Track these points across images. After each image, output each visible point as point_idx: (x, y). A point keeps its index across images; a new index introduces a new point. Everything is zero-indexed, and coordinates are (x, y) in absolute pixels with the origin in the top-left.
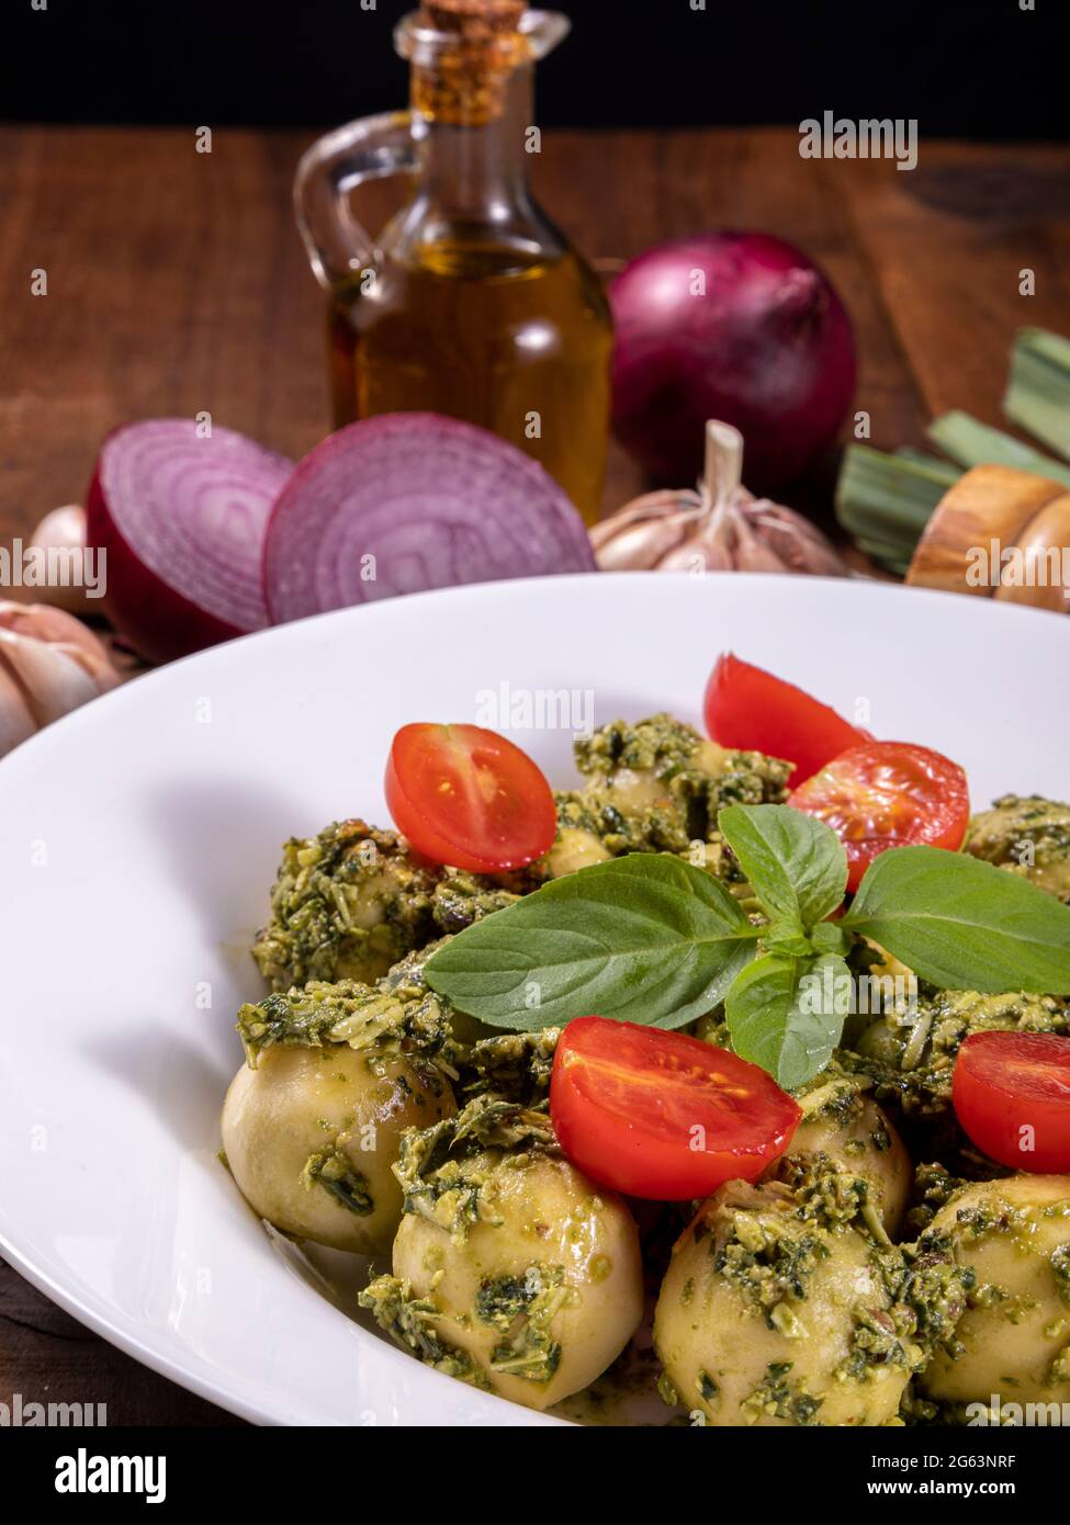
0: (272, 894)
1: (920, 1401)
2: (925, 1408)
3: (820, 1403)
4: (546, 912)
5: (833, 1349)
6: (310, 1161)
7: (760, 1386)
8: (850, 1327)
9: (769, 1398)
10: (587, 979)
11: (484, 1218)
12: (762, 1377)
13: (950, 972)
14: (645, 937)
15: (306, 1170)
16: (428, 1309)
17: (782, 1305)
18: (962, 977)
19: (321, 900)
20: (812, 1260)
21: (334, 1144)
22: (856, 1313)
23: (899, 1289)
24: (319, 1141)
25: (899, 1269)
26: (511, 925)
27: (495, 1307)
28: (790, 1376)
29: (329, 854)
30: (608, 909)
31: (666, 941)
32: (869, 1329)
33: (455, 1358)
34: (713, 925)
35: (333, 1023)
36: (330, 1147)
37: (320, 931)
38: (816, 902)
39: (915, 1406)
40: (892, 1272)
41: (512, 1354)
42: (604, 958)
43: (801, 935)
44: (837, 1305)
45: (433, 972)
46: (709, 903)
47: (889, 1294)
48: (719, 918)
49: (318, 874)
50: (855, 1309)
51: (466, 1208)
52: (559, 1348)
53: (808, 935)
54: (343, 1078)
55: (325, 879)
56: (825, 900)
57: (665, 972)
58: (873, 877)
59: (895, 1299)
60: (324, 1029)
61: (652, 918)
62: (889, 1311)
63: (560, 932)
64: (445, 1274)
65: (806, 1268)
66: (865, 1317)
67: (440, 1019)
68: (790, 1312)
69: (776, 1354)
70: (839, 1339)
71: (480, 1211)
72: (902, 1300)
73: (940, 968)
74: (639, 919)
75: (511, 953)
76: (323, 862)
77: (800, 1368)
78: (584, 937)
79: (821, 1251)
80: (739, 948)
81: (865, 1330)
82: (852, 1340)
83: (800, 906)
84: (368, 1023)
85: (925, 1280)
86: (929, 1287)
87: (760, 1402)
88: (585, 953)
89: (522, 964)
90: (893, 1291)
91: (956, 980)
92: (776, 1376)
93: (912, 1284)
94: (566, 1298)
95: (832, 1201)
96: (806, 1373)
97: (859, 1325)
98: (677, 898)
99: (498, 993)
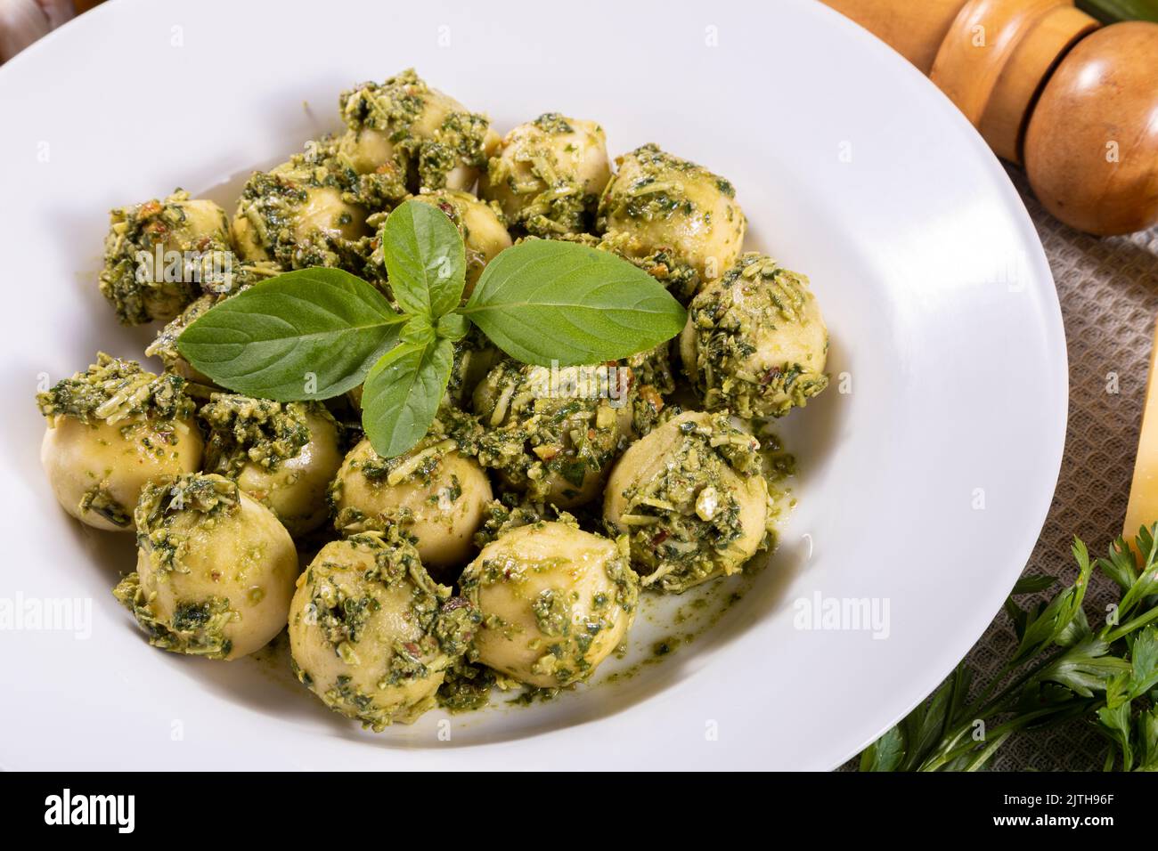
0: (106, 243)
1: (466, 668)
2: (468, 672)
3: (371, 699)
4: (259, 302)
5: (377, 669)
6: (83, 498)
7: (333, 687)
8: (390, 654)
9: (339, 694)
10: (281, 356)
11: (177, 570)
12: (334, 682)
13: (532, 351)
14: (324, 325)
15: (81, 504)
16: (147, 615)
17: (344, 643)
18: (541, 355)
19: (130, 260)
20: (366, 613)
21: (98, 486)
22: (395, 646)
23: (428, 626)
24: (89, 482)
25: (431, 612)
26: (236, 311)
27: (182, 625)
28: (351, 684)
29: (134, 228)
30: (299, 303)
31: (338, 328)
32: (401, 657)
33: (167, 639)
34: (369, 318)
35: (97, 405)
36: (96, 489)
37: (129, 283)
38: (442, 303)
39: (463, 670)
40: (424, 615)
41: (198, 645)
42: (296, 338)
43: (429, 326)
44: (381, 642)
45: (184, 344)
46: (367, 302)
47: (422, 628)
48: (375, 312)
49: (127, 242)
50: (394, 643)
51: (165, 562)
52: (230, 642)
53: (435, 324)
54: (104, 443)
55: (132, 246)
56: (447, 303)
57: (335, 352)
58: (488, 276)
59: (426, 632)
60: (91, 411)
61: (328, 310)
62: (419, 643)
63: (269, 316)
64: (158, 594)
65: (360, 618)
66: (400, 648)
67: (172, 398)
68: (349, 649)
69: (342, 671)
70: (382, 662)
71: (174, 564)
72: (430, 634)
73: (525, 348)
74: (321, 311)
75: (236, 331)
76: (131, 233)
77: (356, 680)
78: (284, 322)
79: (374, 605)
80: (389, 333)
81: (399, 658)
82: (391, 664)
83: (431, 305)
84: (121, 405)
85: (446, 621)
86: (448, 625)
87: (334, 696)
88: (283, 334)
89: (242, 340)
90: (425, 627)
91: (536, 357)
92: (342, 683)
93: (437, 624)
94: (230, 618)
95: (385, 571)
96: (360, 682)
97: (396, 654)
98: (345, 299)
99: (225, 360)
